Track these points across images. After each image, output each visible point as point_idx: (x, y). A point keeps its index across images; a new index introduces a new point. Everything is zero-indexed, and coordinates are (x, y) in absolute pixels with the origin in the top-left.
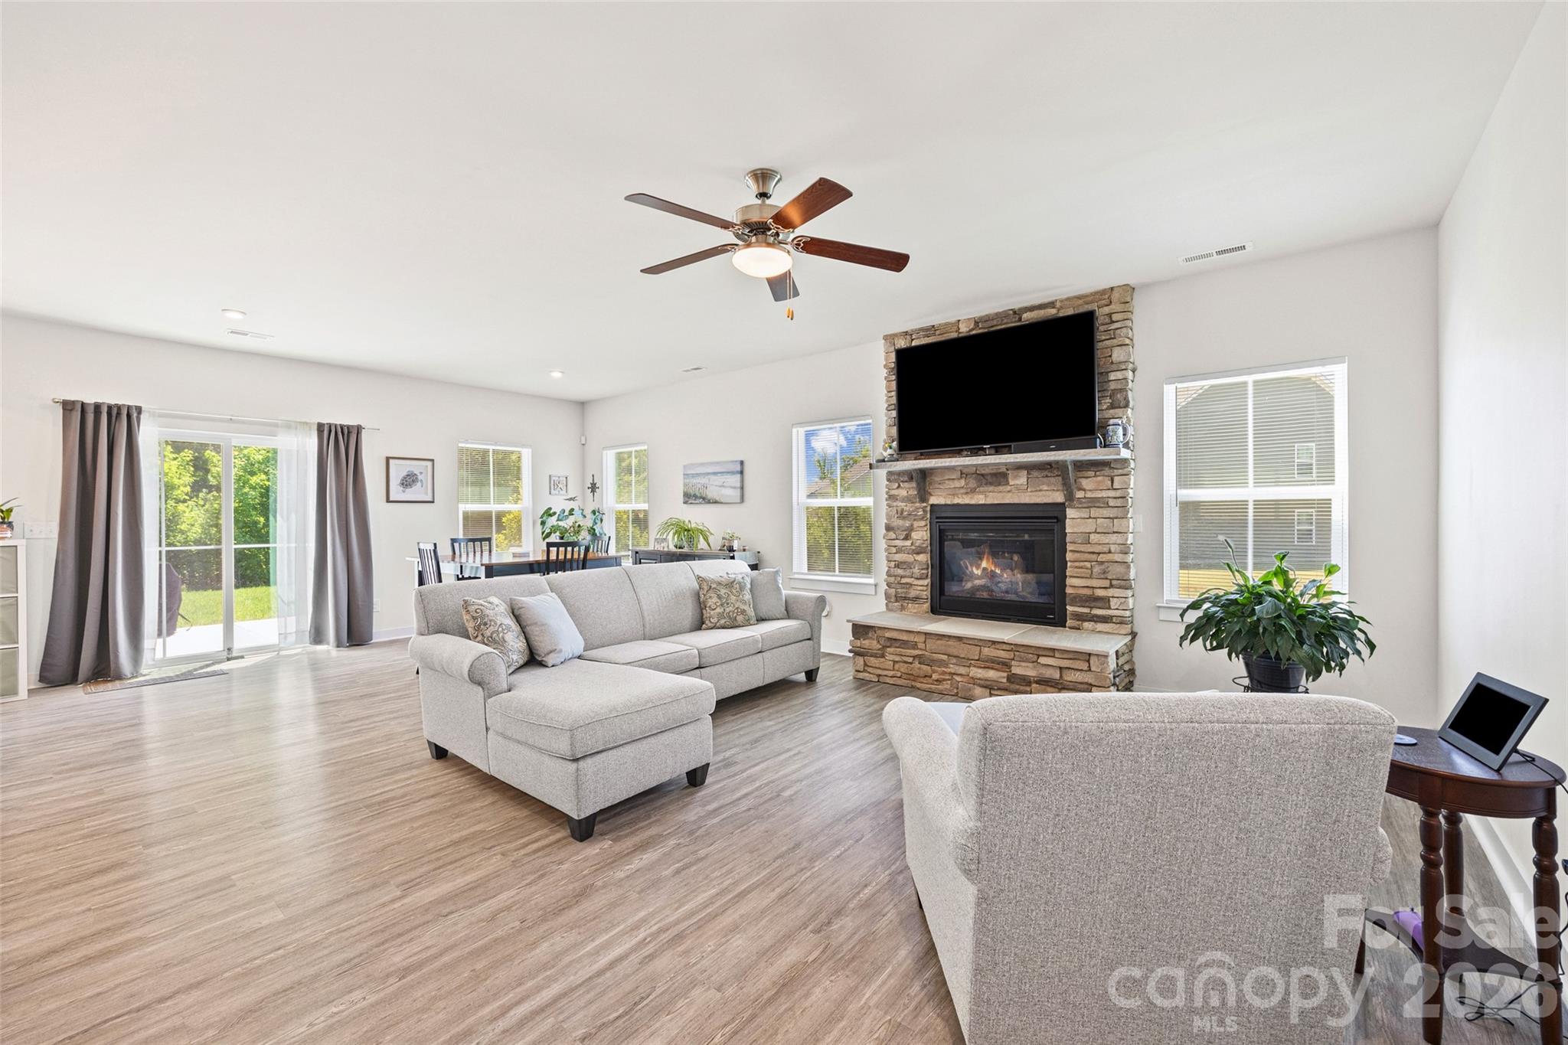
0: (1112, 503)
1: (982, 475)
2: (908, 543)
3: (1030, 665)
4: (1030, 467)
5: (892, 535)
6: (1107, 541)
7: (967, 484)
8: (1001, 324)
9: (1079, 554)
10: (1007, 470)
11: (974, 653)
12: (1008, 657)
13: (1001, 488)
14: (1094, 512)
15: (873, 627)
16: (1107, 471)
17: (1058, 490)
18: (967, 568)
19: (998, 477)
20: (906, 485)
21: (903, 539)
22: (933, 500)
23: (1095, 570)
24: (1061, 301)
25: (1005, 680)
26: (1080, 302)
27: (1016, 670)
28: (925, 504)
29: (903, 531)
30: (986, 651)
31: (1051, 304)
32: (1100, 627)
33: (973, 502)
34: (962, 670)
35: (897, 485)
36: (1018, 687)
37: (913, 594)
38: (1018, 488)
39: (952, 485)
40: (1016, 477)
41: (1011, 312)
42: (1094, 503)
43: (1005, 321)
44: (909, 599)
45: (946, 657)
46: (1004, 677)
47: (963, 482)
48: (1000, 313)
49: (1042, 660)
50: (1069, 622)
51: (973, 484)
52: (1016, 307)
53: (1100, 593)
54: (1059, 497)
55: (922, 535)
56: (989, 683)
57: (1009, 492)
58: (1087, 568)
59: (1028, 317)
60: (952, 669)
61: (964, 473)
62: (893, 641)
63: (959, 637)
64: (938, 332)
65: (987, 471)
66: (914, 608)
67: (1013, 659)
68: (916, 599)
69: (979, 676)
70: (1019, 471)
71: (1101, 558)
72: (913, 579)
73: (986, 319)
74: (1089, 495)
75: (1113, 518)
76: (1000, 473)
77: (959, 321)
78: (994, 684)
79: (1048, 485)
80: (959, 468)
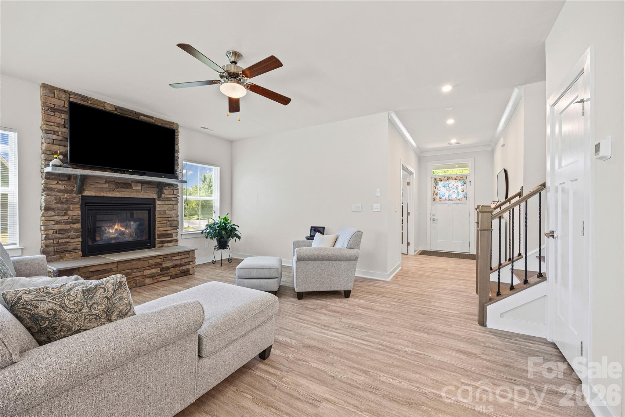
0: (173, 199)
1: (118, 183)
2: (66, 218)
3: (170, 261)
4: (143, 183)
5: (51, 213)
6: (172, 213)
7: (109, 186)
8: (129, 115)
9: (162, 218)
10: (132, 182)
11: (146, 264)
12: (161, 261)
13: (128, 190)
14: (167, 202)
15: (77, 268)
16: (172, 188)
17: (154, 193)
18: (106, 230)
19: (127, 185)
20: (64, 182)
21: (63, 216)
22: (86, 193)
23: (167, 224)
24: (156, 118)
25: (159, 271)
26: (163, 122)
27: (164, 265)
28: (80, 195)
29: (62, 210)
30: (151, 261)
31: (152, 118)
32: (170, 244)
33: (113, 196)
34: (139, 274)
35: (56, 182)
36: (165, 272)
37: (70, 247)
38: (137, 191)
39: (100, 186)
40: (136, 186)
41: (135, 112)
42: (168, 199)
43: (132, 115)
44: (67, 251)
45: (130, 270)
46: (159, 270)
47: (107, 186)
48: (129, 110)
49: (174, 258)
50: (157, 245)
51: (113, 186)
52: (137, 111)
53: (169, 232)
54: (155, 196)
55: (76, 212)
56: (153, 275)
57: (132, 192)
58: (165, 223)
59: (142, 117)
60: (134, 274)
61: (108, 180)
62: (95, 272)
63: (138, 259)
64: (90, 102)
65: (121, 181)
66: (72, 256)
67: (163, 261)
68: (74, 250)
69: (148, 273)
70: (137, 183)
71: (170, 219)
72: (69, 239)
73: (122, 109)
74: (166, 196)
75: (173, 205)
76: (128, 183)
77: (105, 102)
78: (155, 274)
79: (151, 191)
80: (105, 178)
